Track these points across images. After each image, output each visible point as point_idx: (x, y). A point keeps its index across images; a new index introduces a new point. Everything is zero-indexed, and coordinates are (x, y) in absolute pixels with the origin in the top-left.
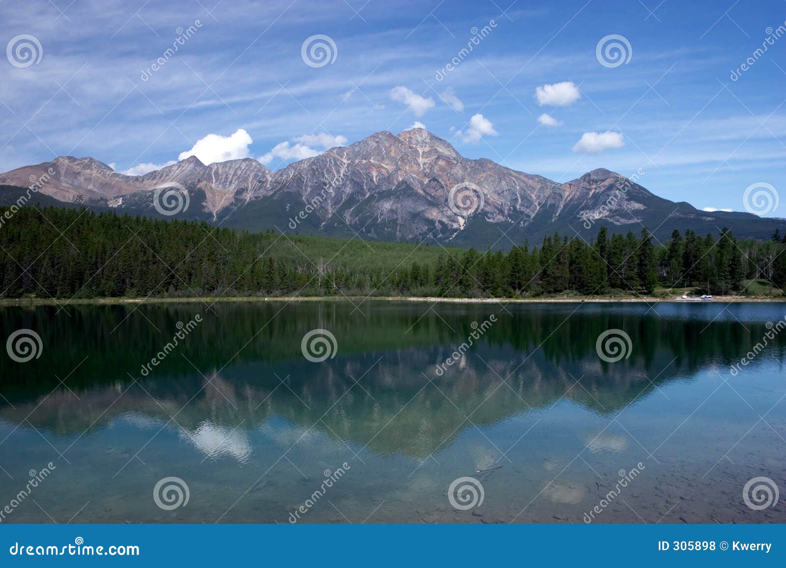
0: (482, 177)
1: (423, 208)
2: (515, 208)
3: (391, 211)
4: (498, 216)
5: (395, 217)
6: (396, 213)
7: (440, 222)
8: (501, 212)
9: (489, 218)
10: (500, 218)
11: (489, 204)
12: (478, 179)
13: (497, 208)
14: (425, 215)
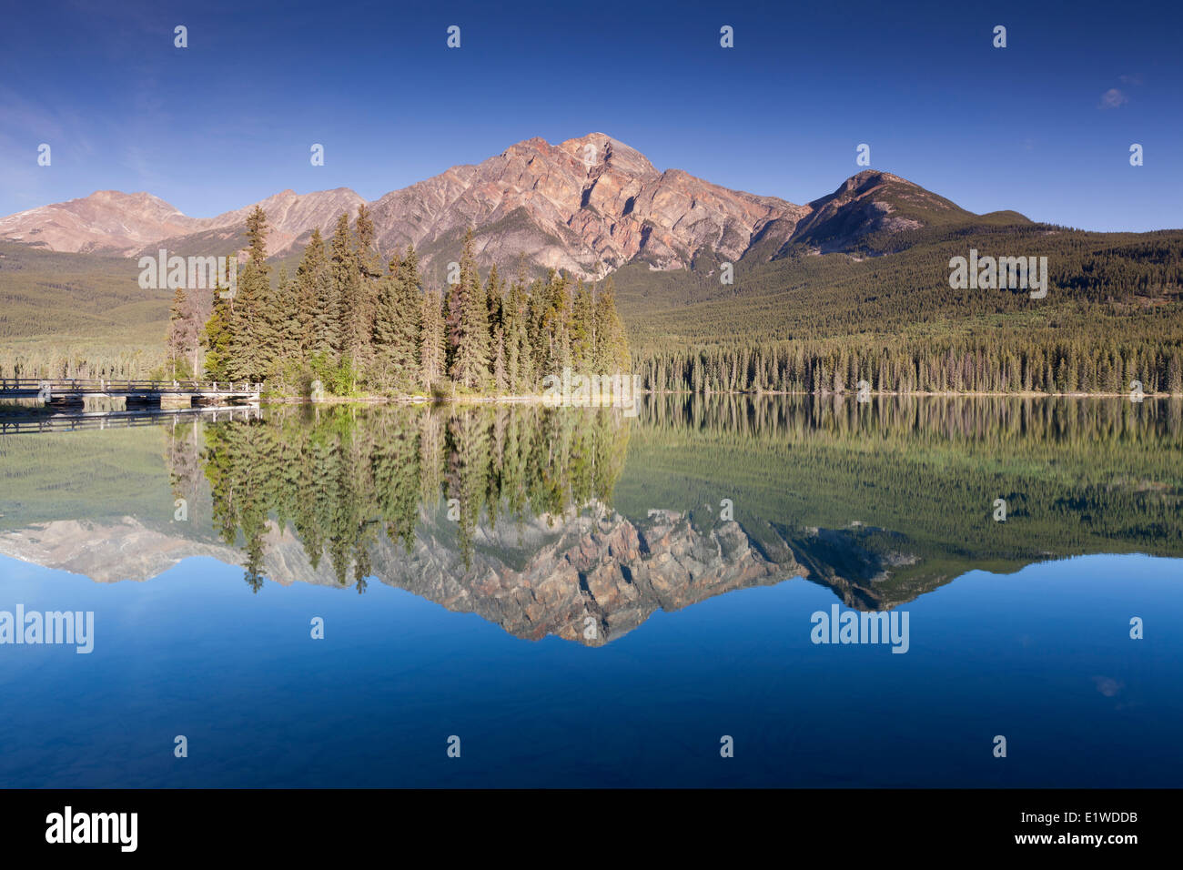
0: (663, 200)
1: (536, 249)
2: (708, 247)
3: (485, 254)
4: (674, 262)
5: (487, 264)
6: (490, 258)
7: (562, 272)
8: (681, 254)
9: (655, 266)
10: (677, 265)
11: (664, 244)
12: (658, 204)
13: (677, 250)
14: (538, 260)
